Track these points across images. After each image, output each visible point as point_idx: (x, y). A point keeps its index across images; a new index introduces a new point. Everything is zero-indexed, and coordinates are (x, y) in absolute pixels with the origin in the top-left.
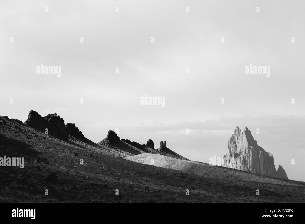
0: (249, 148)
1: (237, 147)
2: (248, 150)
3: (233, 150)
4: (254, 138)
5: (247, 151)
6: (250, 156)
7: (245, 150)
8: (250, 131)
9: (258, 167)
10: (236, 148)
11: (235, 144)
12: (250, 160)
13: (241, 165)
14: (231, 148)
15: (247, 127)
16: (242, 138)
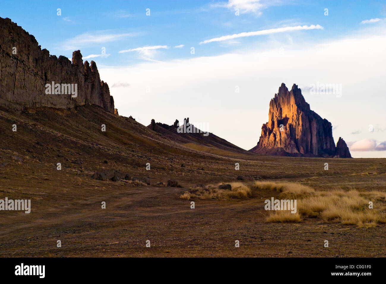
0: (298, 113)
1: (282, 111)
2: (297, 117)
3: (277, 116)
4: (305, 99)
5: (295, 118)
6: (299, 124)
7: (293, 116)
8: (300, 90)
9: (309, 140)
10: (280, 113)
11: (279, 108)
12: (299, 131)
13: (287, 138)
14: (273, 113)
15: (296, 85)
16: (288, 100)
